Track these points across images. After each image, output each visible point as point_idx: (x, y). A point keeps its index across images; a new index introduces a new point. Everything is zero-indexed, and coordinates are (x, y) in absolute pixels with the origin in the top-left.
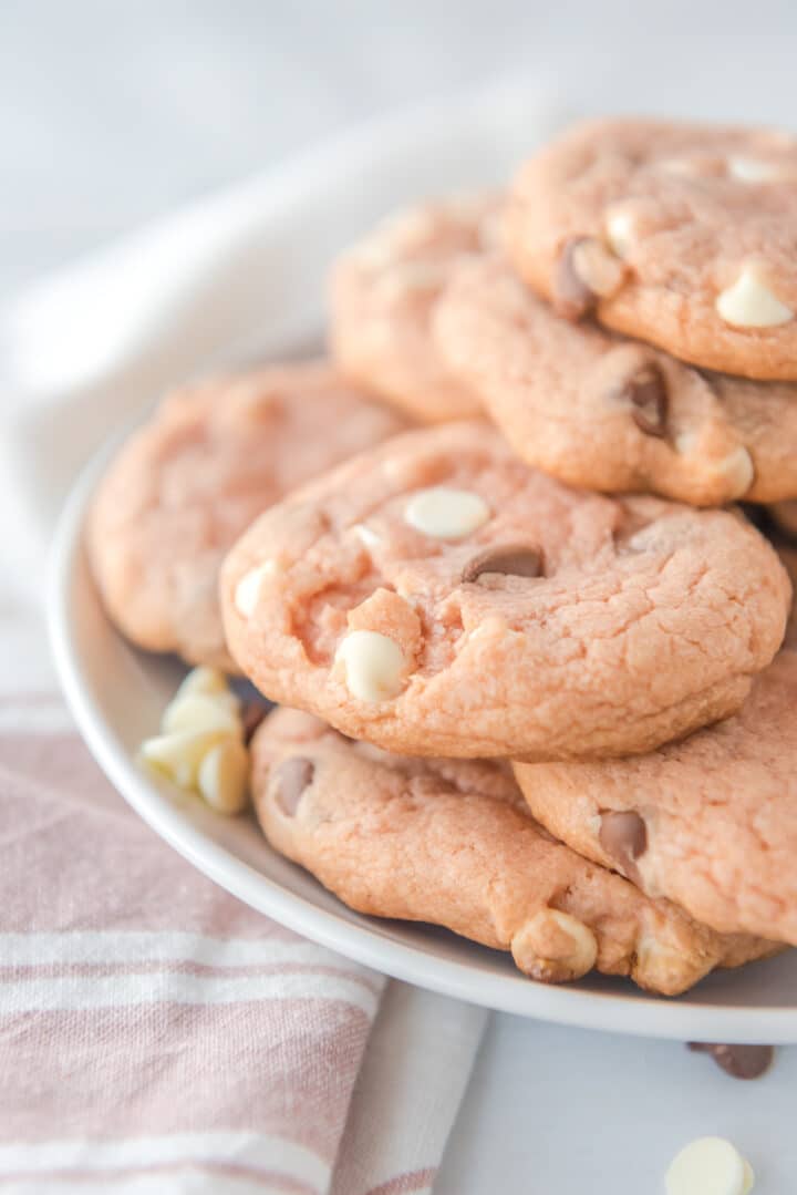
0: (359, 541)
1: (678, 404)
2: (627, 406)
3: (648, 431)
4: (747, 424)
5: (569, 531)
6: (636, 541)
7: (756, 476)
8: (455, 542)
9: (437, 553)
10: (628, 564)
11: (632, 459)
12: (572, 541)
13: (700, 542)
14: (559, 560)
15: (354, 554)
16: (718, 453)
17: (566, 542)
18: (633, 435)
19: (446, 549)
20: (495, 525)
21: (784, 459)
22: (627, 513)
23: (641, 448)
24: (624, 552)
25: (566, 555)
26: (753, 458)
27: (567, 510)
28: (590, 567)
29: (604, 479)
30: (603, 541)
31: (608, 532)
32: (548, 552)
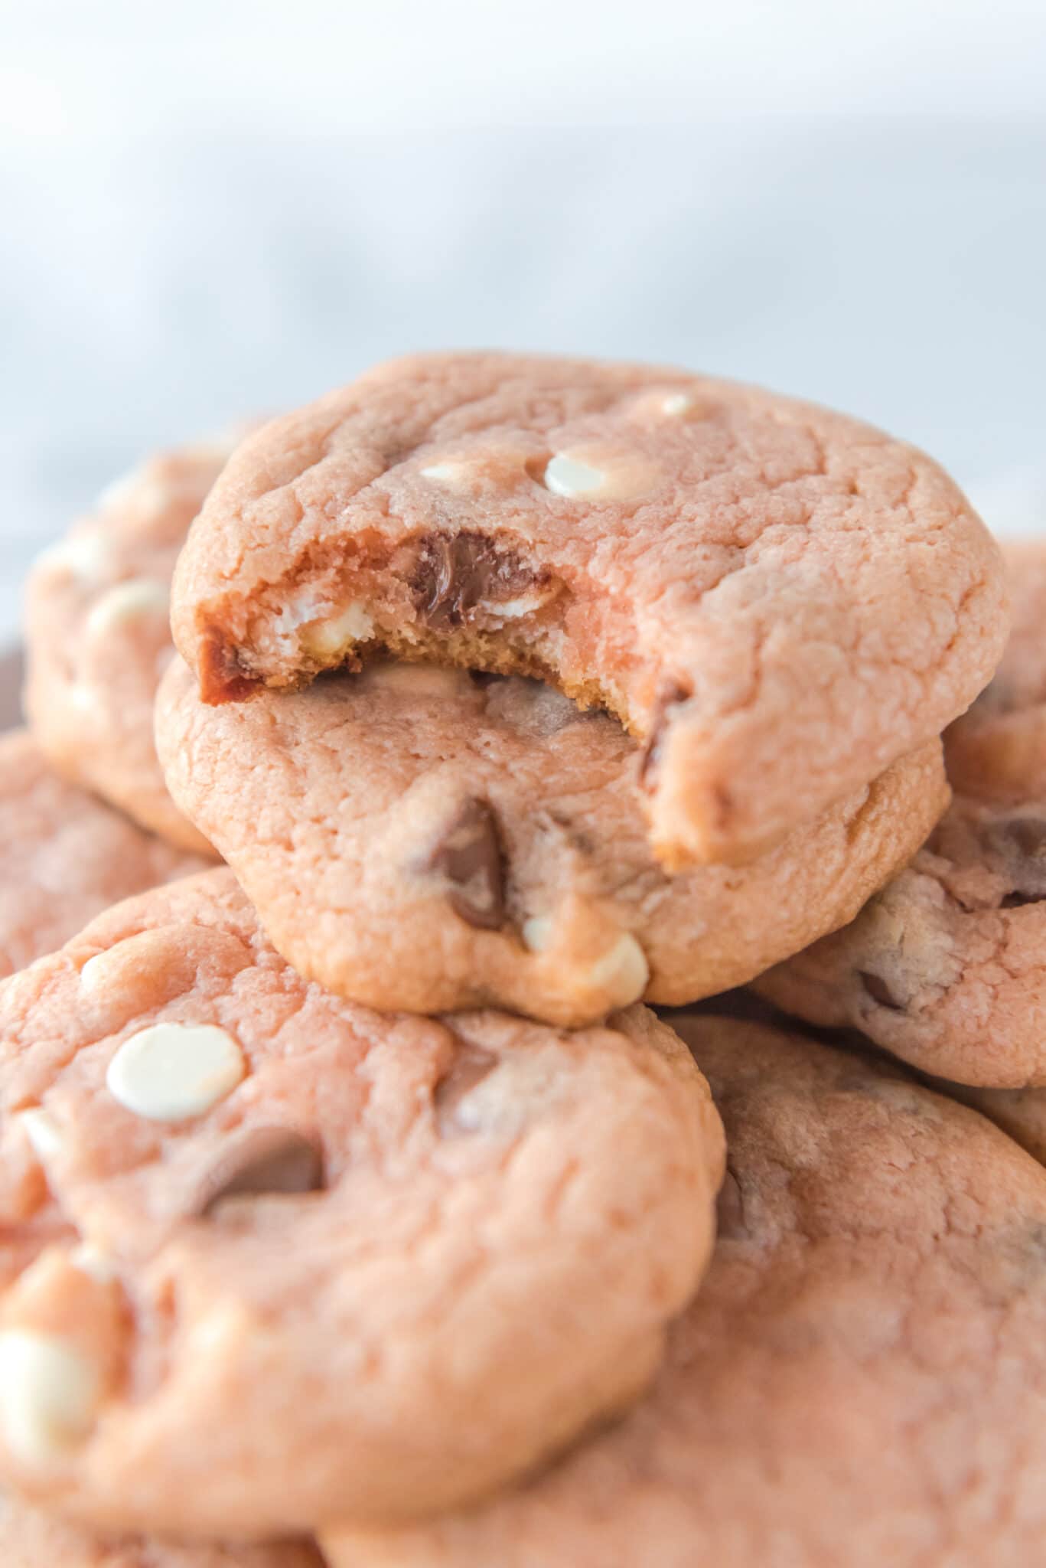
0: (28, 1145)
1: (522, 869)
2: (441, 885)
3: (476, 922)
4: (633, 892)
5: (365, 1091)
6: (468, 1108)
7: (653, 972)
8: (184, 1126)
9: (153, 1155)
10: (455, 1158)
11: (455, 968)
12: (368, 1114)
13: (567, 1107)
14: (346, 1154)
15: (18, 1171)
16: (588, 951)
17: (358, 1117)
18: (453, 933)
19: (168, 1144)
20: (248, 1089)
21: (692, 944)
22: (458, 1043)
23: (468, 950)
24: (448, 1128)
25: (358, 1142)
26: (646, 948)
27: (365, 1048)
28: (396, 1167)
29: (414, 997)
30: (417, 1109)
31: (424, 1091)
32: (330, 1141)
